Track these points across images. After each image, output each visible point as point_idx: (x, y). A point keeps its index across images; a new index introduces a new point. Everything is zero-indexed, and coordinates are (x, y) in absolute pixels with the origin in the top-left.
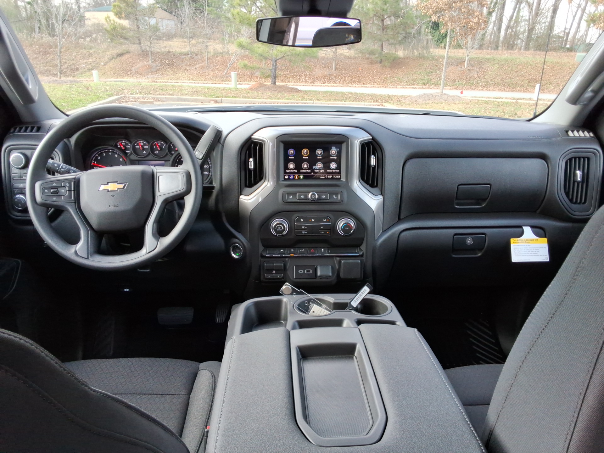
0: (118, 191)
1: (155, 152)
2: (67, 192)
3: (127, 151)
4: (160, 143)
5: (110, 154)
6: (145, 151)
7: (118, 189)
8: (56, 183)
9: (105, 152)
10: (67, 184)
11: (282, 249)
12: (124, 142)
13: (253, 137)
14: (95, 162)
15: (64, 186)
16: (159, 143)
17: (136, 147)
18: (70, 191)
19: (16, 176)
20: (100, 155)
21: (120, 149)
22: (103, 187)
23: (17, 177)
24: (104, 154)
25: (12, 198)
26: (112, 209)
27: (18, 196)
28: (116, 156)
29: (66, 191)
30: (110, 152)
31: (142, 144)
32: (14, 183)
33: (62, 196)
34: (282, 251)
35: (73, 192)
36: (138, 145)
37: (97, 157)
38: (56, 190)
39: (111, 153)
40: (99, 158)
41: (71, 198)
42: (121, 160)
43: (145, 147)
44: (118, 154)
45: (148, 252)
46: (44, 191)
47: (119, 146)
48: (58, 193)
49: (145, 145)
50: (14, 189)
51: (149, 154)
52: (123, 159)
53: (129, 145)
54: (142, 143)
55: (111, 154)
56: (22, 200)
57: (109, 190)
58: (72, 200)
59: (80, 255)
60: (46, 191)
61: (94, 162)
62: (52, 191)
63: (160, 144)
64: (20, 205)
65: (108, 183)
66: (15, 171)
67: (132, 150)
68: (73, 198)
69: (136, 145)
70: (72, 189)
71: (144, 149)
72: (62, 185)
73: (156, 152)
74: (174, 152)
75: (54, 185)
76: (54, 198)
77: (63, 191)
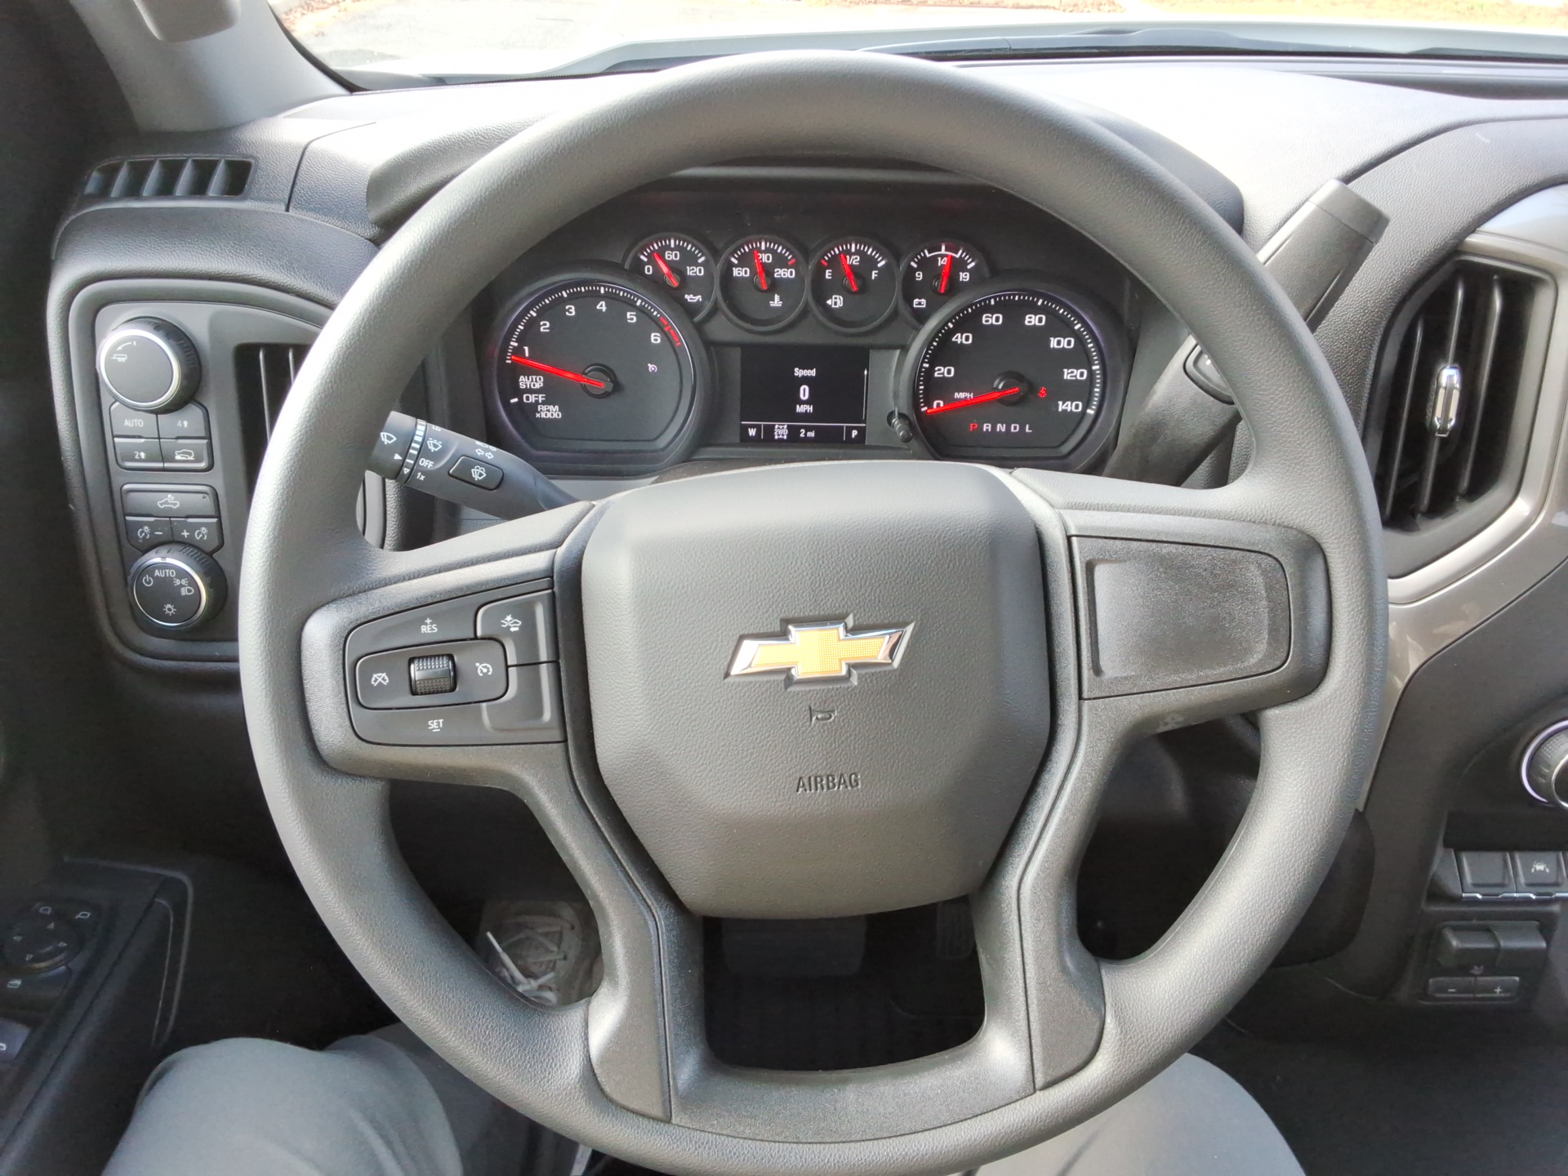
0: (854, 681)
1: (829, 302)
2: (513, 671)
3: (686, 296)
4: (858, 252)
5: (602, 306)
6: (777, 297)
7: (852, 667)
8: (436, 619)
9: (572, 299)
10: (512, 623)
11: (1539, 861)
12: (677, 248)
13: (1473, 239)
14: (526, 348)
15: (489, 633)
16: (851, 254)
17: (736, 272)
18: (530, 665)
19: (140, 448)
20: (553, 311)
21: (656, 284)
22: (756, 656)
23: (143, 455)
24: (572, 310)
25: (125, 565)
26: (817, 801)
27: (154, 558)
28: (631, 317)
29: (507, 667)
30: (602, 297)
31: (765, 260)
32: (126, 487)
33: (484, 704)
34: (1540, 867)
35: (545, 672)
36: (742, 263)
37: (533, 324)
38: (443, 664)
39: (603, 303)
40: (542, 329)
41: (539, 712)
42: (655, 338)
43: (782, 273)
44: (641, 311)
45: (1040, 1081)
46: (367, 678)
47: (649, 270)
48: (453, 689)
49: (780, 261)
50: (128, 518)
51: (805, 312)
52: (665, 335)
53: (697, 265)
54: (767, 250)
55: (604, 309)
56: (178, 582)
57: (798, 673)
58: (546, 727)
59: (615, 1096)
60: (380, 678)
61: (518, 351)
62: (417, 672)
63: (854, 260)
64: (169, 609)
65: (786, 622)
66: (127, 423)
67: (717, 292)
68: (548, 714)
69: (736, 262)
70: (544, 654)
71: (775, 286)
72: (479, 634)
73: (836, 302)
74: (923, 301)
75: (429, 629)
76: (435, 725)
77: (483, 668)
